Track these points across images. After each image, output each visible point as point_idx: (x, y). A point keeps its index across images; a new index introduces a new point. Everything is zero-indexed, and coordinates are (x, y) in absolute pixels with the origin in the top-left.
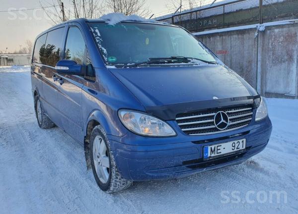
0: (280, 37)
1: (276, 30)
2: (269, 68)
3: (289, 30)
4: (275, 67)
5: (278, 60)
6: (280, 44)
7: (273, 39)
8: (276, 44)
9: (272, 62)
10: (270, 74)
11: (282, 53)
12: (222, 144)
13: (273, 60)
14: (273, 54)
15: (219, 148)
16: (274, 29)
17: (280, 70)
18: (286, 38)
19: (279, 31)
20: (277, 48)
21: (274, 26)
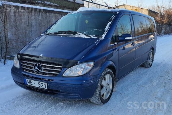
12: (33, 81)
15: (31, 82)
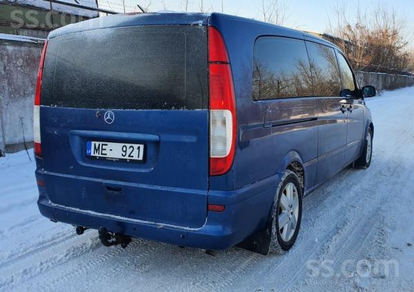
0: (17, 59)
1: (10, 48)
2: (5, 106)
3: (30, 51)
4: (16, 104)
5: (19, 94)
6: (19, 69)
7: (5, 61)
8: (12, 69)
9: (10, 96)
10: (8, 116)
11: (24, 83)
13: (10, 93)
14: (9, 84)
16: (6, 45)
17: (24, 107)
18: (27, 62)
19: (15, 50)
20: (15, 76)
21: (6, 41)
